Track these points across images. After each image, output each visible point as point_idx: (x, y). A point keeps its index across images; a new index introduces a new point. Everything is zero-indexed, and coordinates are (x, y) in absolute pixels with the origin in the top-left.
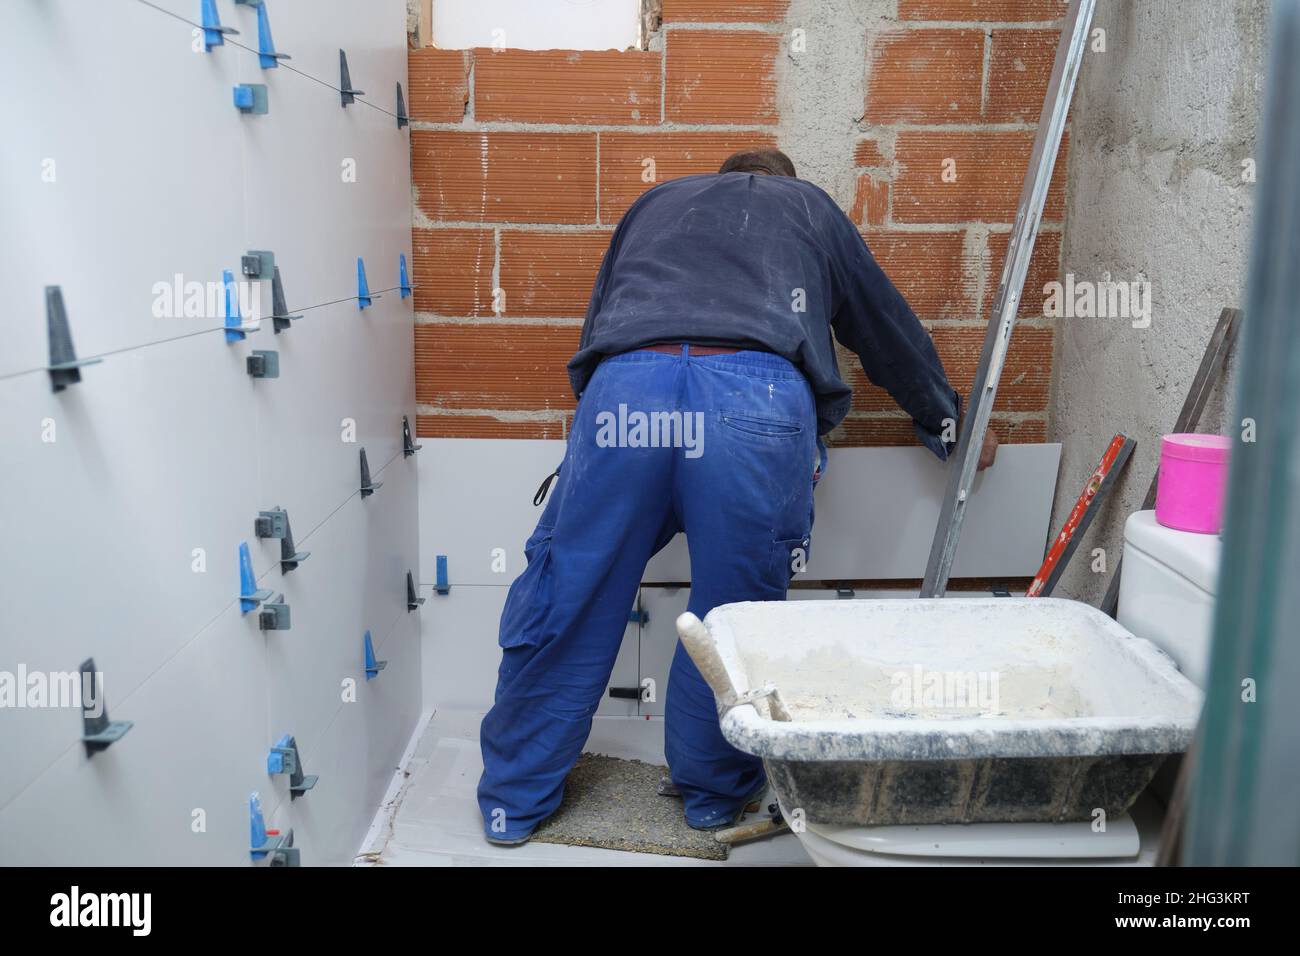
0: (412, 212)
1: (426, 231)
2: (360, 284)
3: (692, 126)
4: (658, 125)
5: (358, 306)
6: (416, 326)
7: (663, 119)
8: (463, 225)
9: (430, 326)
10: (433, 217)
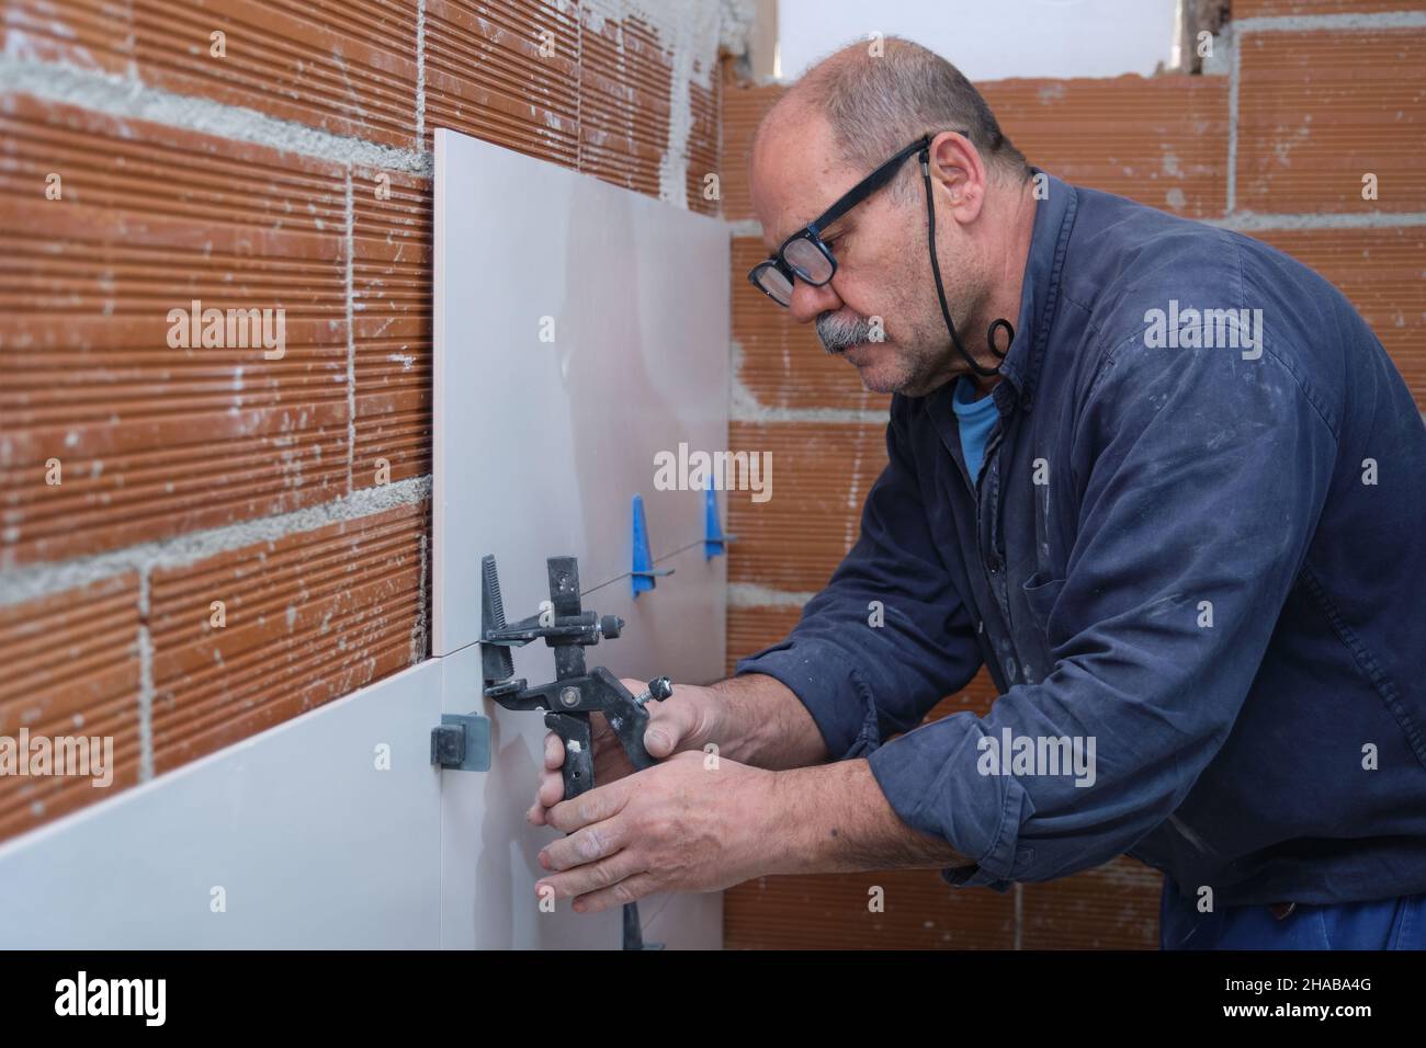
0: (730, 390)
1: (755, 426)
2: (636, 549)
3: (1292, 218)
4: (1222, 217)
5: (631, 593)
6: (731, 611)
7: (1231, 204)
8: (826, 416)
9: (757, 612)
10: (767, 400)
